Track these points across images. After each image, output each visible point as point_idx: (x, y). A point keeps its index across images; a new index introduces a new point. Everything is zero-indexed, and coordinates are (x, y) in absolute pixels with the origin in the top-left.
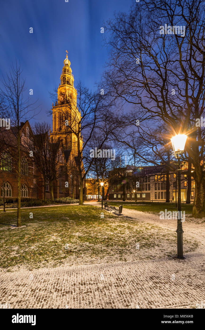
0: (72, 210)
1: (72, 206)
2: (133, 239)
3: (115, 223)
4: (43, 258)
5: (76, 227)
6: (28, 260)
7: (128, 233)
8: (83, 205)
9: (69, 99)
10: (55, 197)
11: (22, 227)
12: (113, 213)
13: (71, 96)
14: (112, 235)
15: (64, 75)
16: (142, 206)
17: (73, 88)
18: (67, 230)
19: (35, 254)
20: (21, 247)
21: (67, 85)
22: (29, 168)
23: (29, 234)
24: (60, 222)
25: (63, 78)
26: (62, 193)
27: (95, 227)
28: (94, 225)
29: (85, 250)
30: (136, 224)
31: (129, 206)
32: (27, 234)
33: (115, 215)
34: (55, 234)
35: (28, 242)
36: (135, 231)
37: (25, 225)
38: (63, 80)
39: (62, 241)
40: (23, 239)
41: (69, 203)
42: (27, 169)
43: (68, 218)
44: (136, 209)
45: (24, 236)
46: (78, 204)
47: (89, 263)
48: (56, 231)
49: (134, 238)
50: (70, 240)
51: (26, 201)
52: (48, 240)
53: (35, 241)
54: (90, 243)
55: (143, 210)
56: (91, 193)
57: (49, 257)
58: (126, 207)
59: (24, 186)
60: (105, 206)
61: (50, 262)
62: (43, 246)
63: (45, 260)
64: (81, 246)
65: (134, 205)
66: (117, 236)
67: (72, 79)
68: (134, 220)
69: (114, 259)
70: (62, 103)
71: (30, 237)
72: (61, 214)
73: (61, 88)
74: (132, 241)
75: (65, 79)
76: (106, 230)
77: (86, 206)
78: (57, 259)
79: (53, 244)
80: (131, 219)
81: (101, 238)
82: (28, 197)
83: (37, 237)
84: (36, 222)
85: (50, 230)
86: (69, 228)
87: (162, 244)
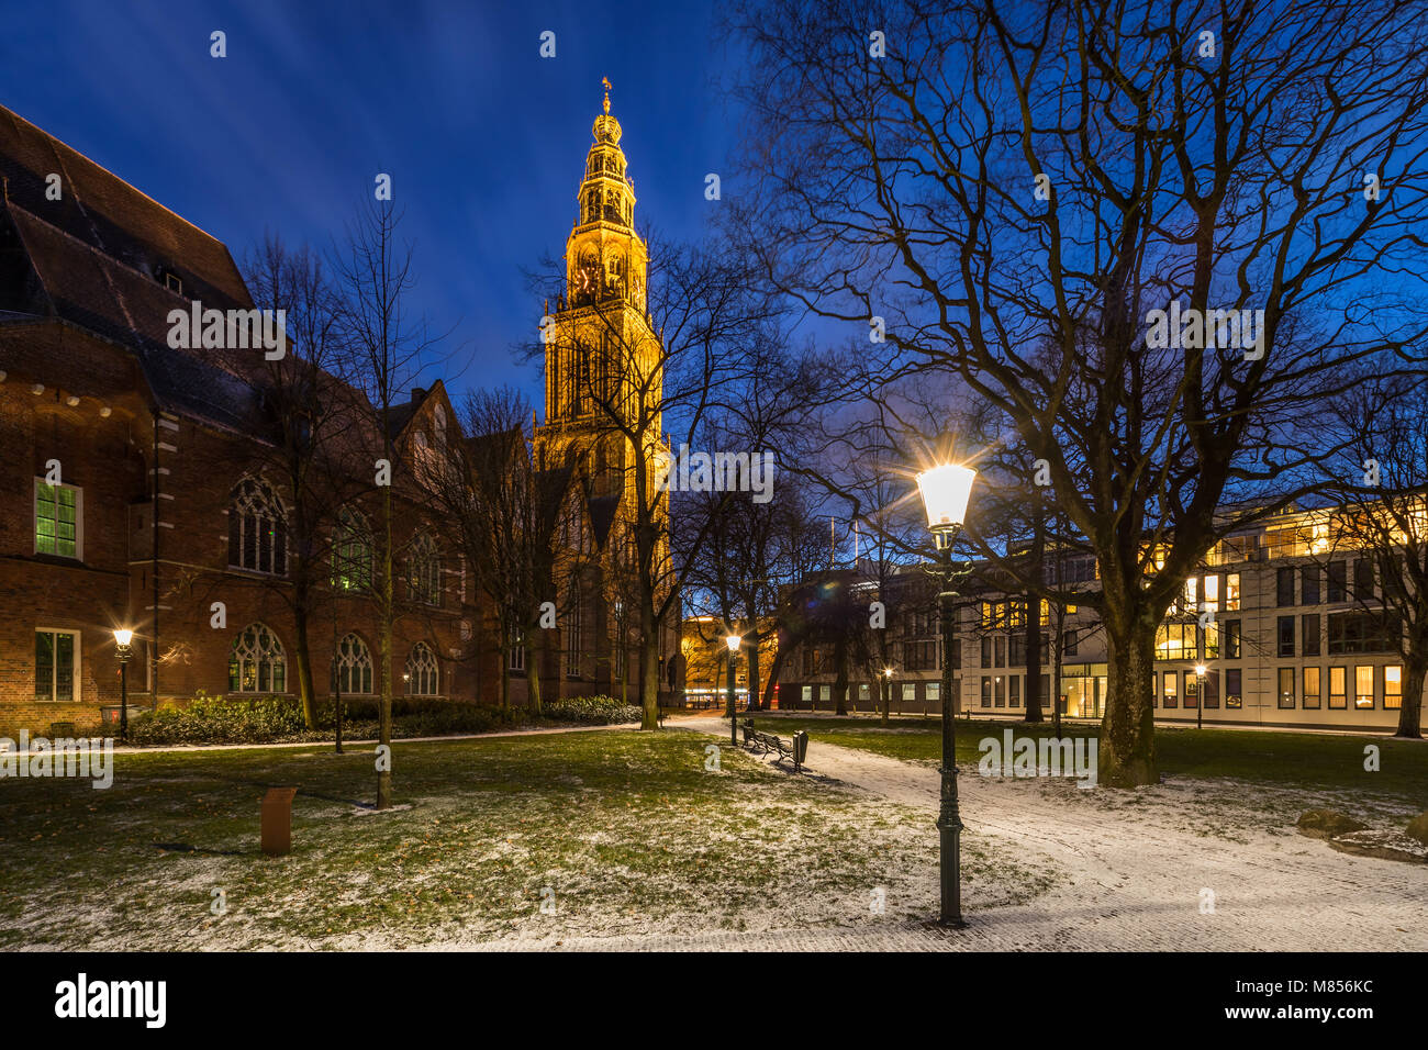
0: (608, 749)
1: (612, 732)
2: (804, 859)
3: (759, 800)
4: (450, 911)
5: (599, 814)
6: (396, 917)
7: (797, 837)
8: (656, 728)
9: (612, 281)
10: (549, 697)
11: (396, 808)
12: (773, 763)
13: (622, 268)
14: (729, 844)
15: (594, 181)
16: (909, 734)
17: (629, 234)
18: (560, 822)
19: (422, 898)
20: (379, 875)
21: (604, 223)
22: (444, 577)
23: (415, 835)
24: (543, 794)
25: (591, 194)
26: (580, 680)
27: (672, 815)
28: (671, 807)
29: (605, 892)
30: (843, 805)
31: (853, 736)
32: (407, 833)
33: (776, 772)
34: (510, 836)
35: (408, 862)
36: (825, 830)
37: (406, 802)
38: (590, 204)
39: (532, 859)
40: (393, 849)
41: (602, 721)
42: (435, 579)
43: (580, 781)
44: (874, 749)
45: (396, 838)
46: (638, 725)
47: (606, 933)
48: (521, 825)
49: (809, 854)
50: (561, 857)
51: (427, 711)
52: (482, 854)
53: (433, 857)
54: (633, 868)
55: (903, 754)
56: (708, 680)
57: (471, 909)
58: (838, 738)
59: (421, 650)
60: (747, 737)
61: (471, 926)
62: (458, 876)
63: (456, 919)
64: (597, 878)
65: (874, 733)
66: (746, 848)
67: (628, 195)
68: (844, 790)
69: (702, 921)
70: (586, 300)
71: (419, 845)
72: (558, 763)
73: (580, 238)
74: (799, 865)
75: (598, 200)
76: (713, 825)
77: (668, 736)
78: (498, 917)
79: (499, 868)
80: (833, 789)
81: (681, 853)
82: (437, 696)
83: (441, 845)
84: (450, 794)
85: (495, 821)
86: (572, 817)
87: (912, 878)
